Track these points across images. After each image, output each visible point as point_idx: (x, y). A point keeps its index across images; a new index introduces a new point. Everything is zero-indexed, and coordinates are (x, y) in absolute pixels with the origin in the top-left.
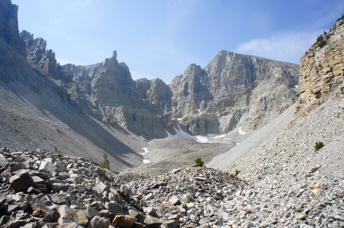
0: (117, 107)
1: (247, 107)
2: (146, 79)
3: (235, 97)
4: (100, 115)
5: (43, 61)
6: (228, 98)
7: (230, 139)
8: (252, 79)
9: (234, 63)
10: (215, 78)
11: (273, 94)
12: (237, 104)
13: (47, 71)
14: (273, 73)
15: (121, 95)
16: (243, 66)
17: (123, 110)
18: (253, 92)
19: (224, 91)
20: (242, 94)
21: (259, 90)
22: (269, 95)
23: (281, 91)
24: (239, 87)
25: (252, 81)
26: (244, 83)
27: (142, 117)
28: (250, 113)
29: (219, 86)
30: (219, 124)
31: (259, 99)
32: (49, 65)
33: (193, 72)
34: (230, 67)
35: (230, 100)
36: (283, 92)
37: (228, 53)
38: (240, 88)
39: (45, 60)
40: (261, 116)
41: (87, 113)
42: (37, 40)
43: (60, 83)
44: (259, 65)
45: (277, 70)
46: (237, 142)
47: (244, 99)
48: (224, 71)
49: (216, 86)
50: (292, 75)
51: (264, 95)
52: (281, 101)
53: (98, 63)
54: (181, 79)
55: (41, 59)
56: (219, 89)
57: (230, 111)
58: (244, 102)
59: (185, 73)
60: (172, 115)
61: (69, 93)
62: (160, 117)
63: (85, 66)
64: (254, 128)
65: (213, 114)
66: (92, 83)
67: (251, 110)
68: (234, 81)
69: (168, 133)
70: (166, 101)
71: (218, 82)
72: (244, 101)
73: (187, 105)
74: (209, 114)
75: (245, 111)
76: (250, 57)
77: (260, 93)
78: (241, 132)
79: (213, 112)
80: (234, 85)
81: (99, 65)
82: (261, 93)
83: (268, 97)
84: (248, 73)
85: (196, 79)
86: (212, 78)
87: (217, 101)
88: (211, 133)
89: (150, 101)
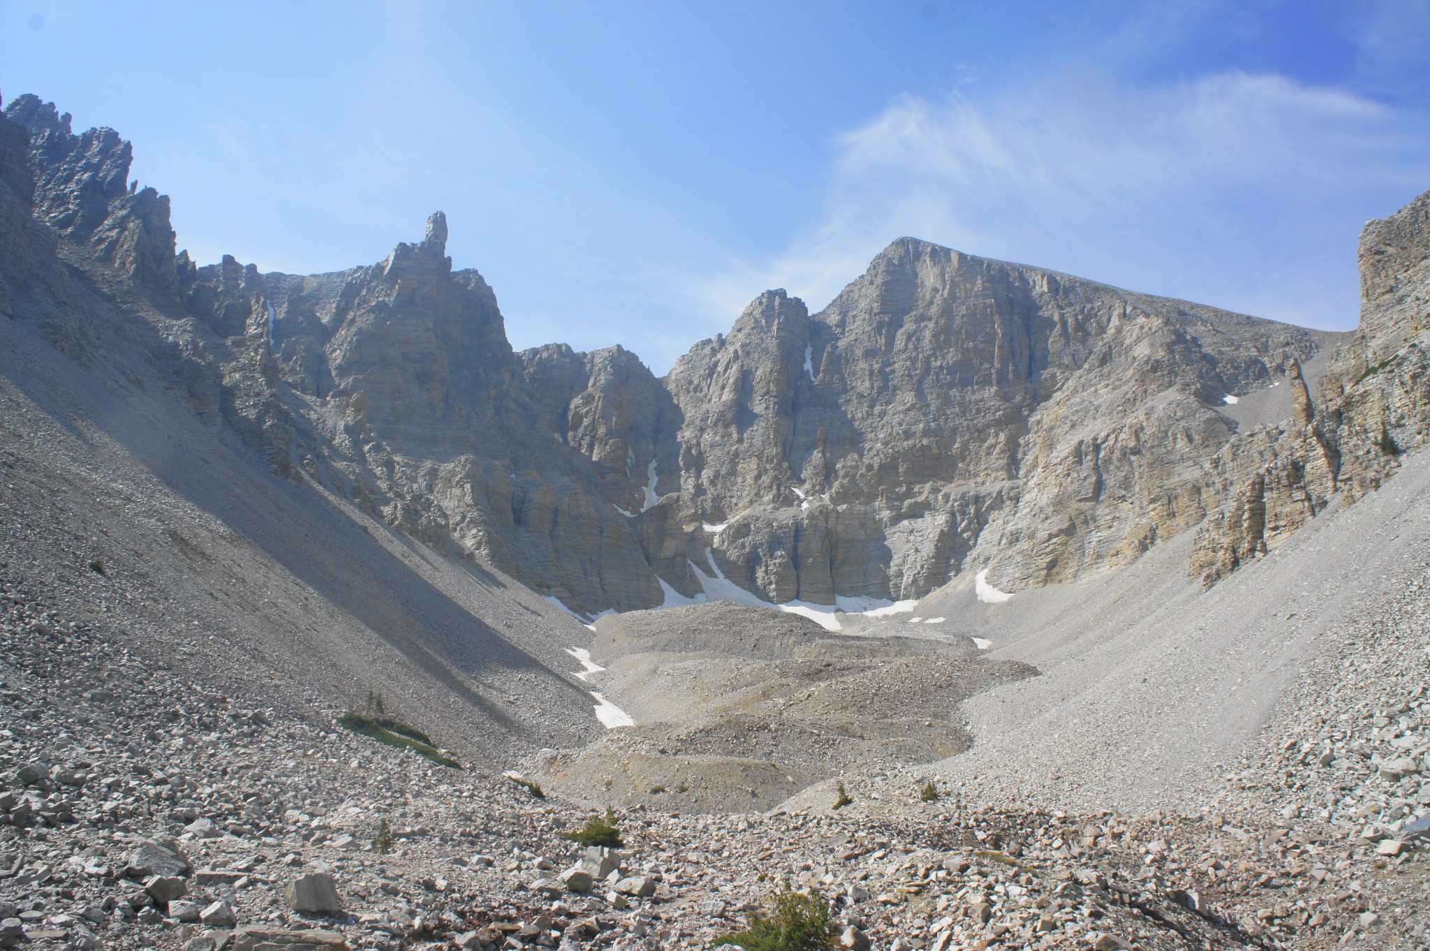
0: (443, 462)
1: (1008, 484)
2: (568, 347)
3: (959, 440)
4: (372, 492)
5: (109, 230)
6: (925, 442)
7: (941, 620)
8: (1030, 364)
9: (952, 293)
10: (869, 354)
11: (1130, 427)
12: (967, 470)
13: (130, 278)
14: (1127, 342)
15: (460, 410)
16: (991, 306)
17: (470, 476)
18: (1032, 419)
19: (908, 410)
20: (989, 426)
21: (1063, 411)
22: (1114, 431)
23: (1170, 417)
24: (973, 398)
25: (1030, 374)
26: (994, 381)
27: (556, 512)
28: (1024, 509)
29: (885, 389)
30: (887, 555)
31: (1064, 449)
32: (137, 247)
33: (775, 328)
34: (934, 310)
35: (935, 451)
36: (1178, 420)
37: (929, 249)
38: (976, 403)
39: (121, 225)
40: (1077, 522)
41: (312, 476)
42: (88, 138)
43: (189, 332)
44: (1061, 308)
45: (1142, 327)
46: (976, 637)
47: (997, 449)
48: (909, 326)
49: (872, 388)
50: (1207, 350)
51: (1091, 431)
52: (1172, 457)
53: (360, 268)
54: (719, 356)
55: (101, 223)
56: (888, 403)
57: (936, 499)
58: (998, 460)
59: (739, 330)
60: (679, 509)
61: (227, 381)
62: (628, 514)
63: (303, 278)
64: (1047, 575)
65: (859, 508)
66: (334, 350)
67: (1027, 497)
68: (951, 370)
69: (665, 586)
70: (651, 447)
71: (881, 371)
72: (994, 455)
73: (749, 467)
74: (844, 511)
75: (1003, 502)
76: (1021, 272)
77: (1069, 424)
78: (987, 592)
79: (862, 499)
80: (950, 386)
81: (366, 274)
82: (1073, 426)
83: (1111, 442)
84: (1012, 339)
85: (788, 357)
86: (859, 352)
87: (878, 451)
88: (853, 592)
89: (583, 442)
